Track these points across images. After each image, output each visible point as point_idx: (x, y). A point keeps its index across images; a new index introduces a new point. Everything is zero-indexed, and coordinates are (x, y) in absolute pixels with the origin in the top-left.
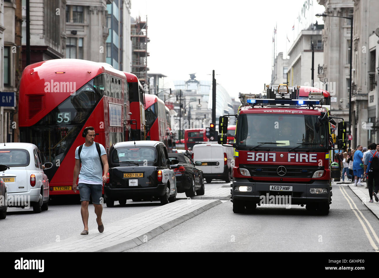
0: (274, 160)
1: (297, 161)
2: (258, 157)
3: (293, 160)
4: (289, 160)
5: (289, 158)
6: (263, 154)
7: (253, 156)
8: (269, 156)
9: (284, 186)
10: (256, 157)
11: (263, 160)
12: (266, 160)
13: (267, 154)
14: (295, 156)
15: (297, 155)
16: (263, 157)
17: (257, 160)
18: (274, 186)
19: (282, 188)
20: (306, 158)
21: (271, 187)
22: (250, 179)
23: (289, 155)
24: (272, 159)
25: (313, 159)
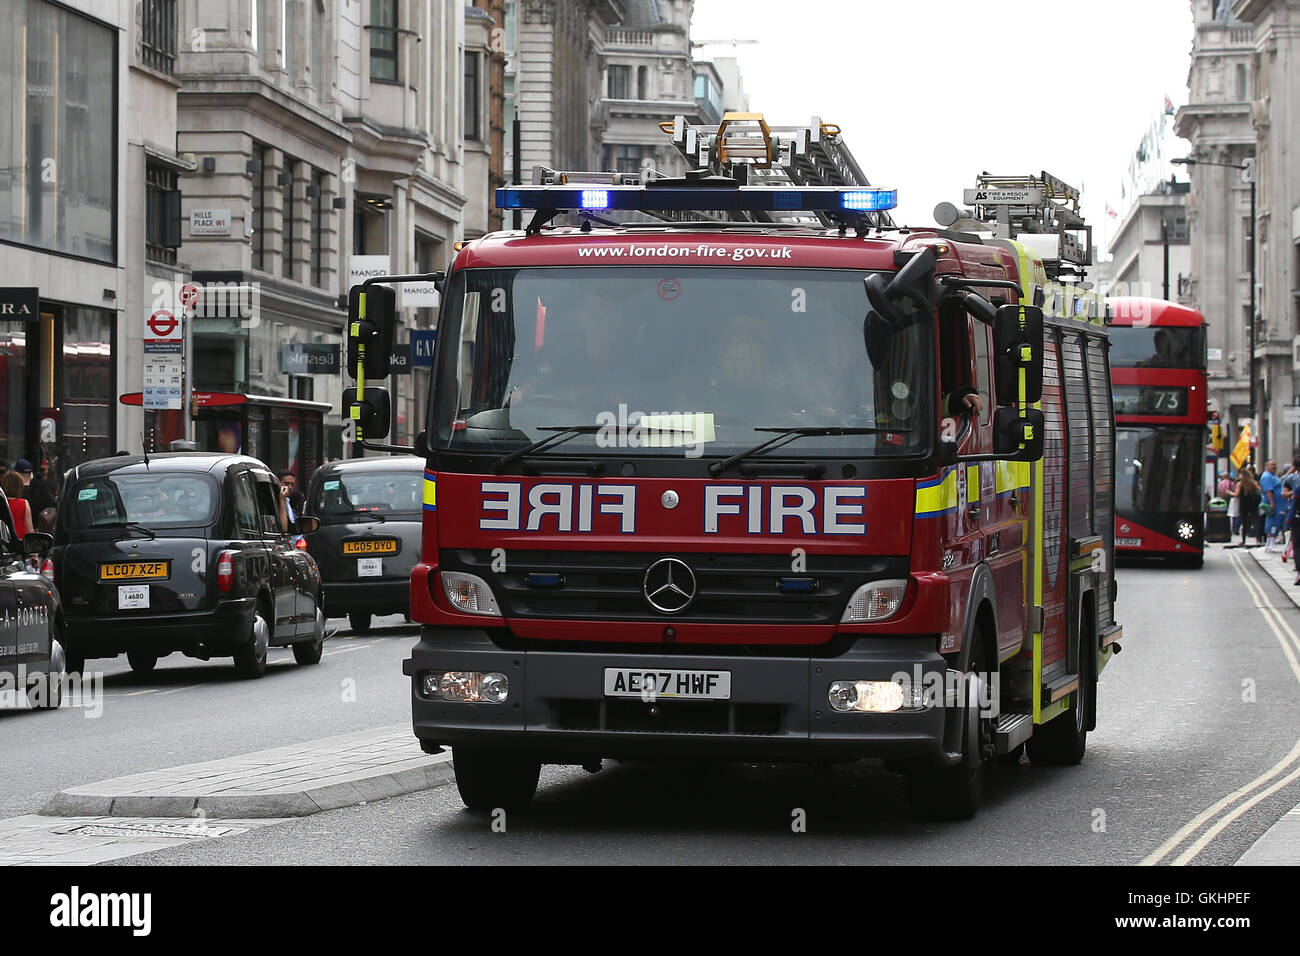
0: (628, 525)
1: (755, 526)
2: (539, 509)
3: (733, 524)
4: (711, 525)
5: (713, 511)
6: (565, 491)
7: (513, 506)
8: (598, 500)
9: (683, 673)
10: (526, 508)
11: (565, 524)
12: (585, 524)
13: (586, 491)
14: (743, 501)
15: (755, 493)
16: (564, 509)
17: (534, 524)
18: (626, 672)
19: (673, 681)
20: (804, 512)
21: (611, 674)
22: (499, 633)
23: (712, 493)
24: (619, 516)
25: (841, 519)
